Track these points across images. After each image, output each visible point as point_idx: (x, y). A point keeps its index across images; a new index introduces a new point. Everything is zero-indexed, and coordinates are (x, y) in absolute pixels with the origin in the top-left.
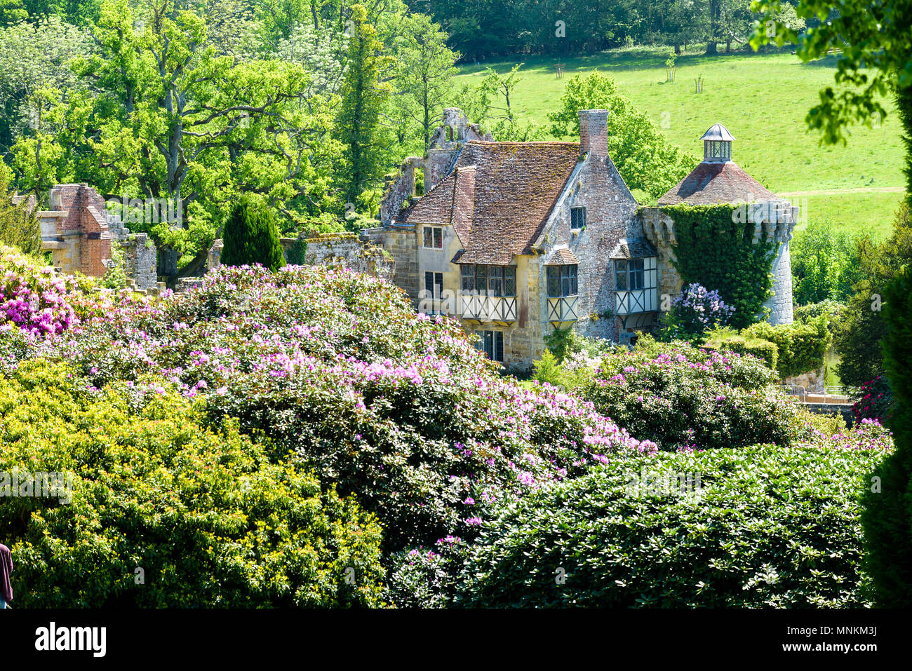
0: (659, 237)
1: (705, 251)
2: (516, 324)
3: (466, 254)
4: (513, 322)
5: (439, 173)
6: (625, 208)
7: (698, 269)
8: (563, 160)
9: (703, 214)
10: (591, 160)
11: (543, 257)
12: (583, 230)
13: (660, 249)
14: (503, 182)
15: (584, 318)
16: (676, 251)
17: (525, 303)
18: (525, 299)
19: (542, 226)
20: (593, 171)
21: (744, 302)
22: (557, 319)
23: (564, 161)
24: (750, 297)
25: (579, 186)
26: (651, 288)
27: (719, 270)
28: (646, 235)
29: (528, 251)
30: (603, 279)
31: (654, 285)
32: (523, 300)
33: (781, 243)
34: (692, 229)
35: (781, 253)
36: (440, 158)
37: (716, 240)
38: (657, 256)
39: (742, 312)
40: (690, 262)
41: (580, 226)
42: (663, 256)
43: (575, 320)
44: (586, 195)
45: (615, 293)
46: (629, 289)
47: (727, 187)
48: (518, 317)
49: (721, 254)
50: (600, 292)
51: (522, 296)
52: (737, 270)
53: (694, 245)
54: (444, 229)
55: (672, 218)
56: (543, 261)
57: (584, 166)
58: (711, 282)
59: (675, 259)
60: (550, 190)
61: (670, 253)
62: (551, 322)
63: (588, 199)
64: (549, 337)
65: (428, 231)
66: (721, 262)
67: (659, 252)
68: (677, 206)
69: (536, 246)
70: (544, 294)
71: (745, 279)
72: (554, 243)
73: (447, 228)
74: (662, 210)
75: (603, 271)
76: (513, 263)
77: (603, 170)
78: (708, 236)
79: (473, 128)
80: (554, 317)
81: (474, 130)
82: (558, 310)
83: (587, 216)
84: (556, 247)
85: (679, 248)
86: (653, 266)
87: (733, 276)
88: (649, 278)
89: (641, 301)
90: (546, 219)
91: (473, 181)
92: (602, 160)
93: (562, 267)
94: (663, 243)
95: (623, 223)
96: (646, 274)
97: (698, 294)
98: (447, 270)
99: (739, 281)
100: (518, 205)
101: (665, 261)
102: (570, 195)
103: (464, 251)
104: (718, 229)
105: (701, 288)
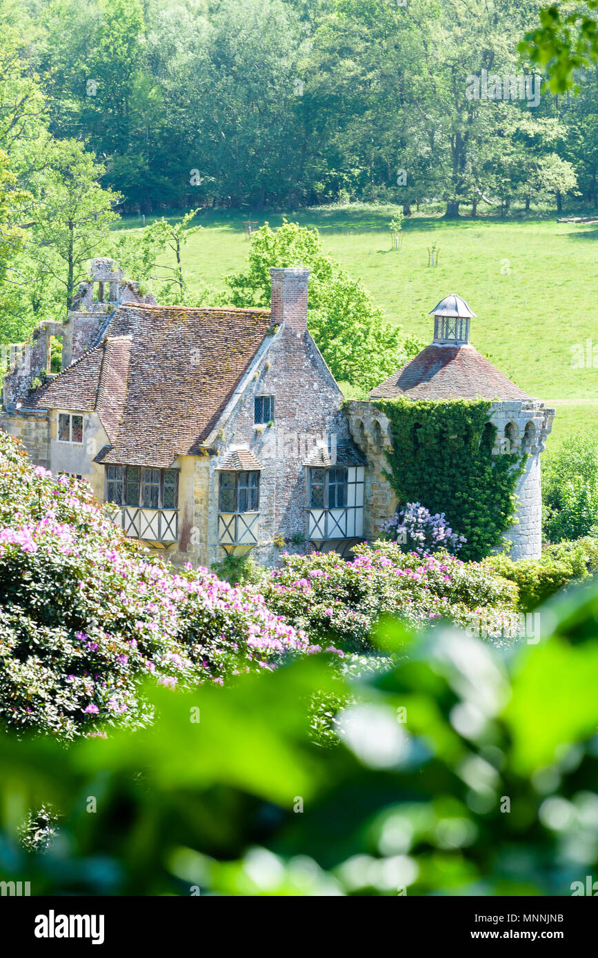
0: (370, 440)
1: (430, 462)
2: (176, 547)
3: (114, 451)
4: (172, 543)
5: (83, 344)
6: (326, 400)
7: (419, 484)
8: (248, 332)
9: (429, 412)
10: (284, 334)
11: (215, 458)
12: (269, 426)
13: (371, 456)
14: (167, 358)
15: (266, 542)
16: (391, 458)
17: (189, 519)
18: (189, 514)
19: (216, 418)
20: (287, 349)
21: (477, 530)
22: (230, 541)
23: (249, 334)
24: (486, 524)
25: (266, 368)
26: (355, 507)
27: (446, 487)
28: (352, 437)
29: (196, 451)
30: (293, 492)
31: (360, 503)
32: (186, 516)
33: (530, 455)
34: (414, 431)
35: (529, 468)
36: (86, 324)
37: (444, 448)
38: (366, 465)
39: (475, 544)
40: (409, 475)
41: (266, 420)
42: (373, 466)
43: (253, 545)
44: (275, 380)
45: (309, 512)
46: (327, 507)
47: (461, 379)
48: (179, 536)
49: (451, 465)
50: (288, 509)
51: (186, 509)
52: (470, 487)
53: (415, 452)
54: (86, 417)
55: (387, 416)
56: (214, 464)
57: (275, 341)
58: (436, 503)
59: (389, 470)
60: (229, 371)
61: (383, 463)
62: (223, 546)
63: (277, 386)
64: (219, 565)
65: (64, 419)
66: (449, 476)
67: (369, 459)
68: (394, 401)
69: (206, 444)
70: (214, 508)
71: (480, 500)
72: (231, 442)
73: (90, 417)
74: (375, 405)
75: (294, 482)
76: (174, 466)
77: (299, 349)
78: (435, 441)
79: (130, 286)
80: (227, 540)
81: (132, 289)
82: (232, 530)
83: (276, 408)
84: (234, 447)
85: (396, 455)
86: (360, 479)
87: (465, 495)
88: (354, 494)
89: (342, 524)
90: (222, 409)
91: (127, 356)
92: (299, 336)
93: (239, 473)
94: (374, 448)
95: (323, 419)
96: (351, 488)
97: (417, 518)
98: (88, 472)
99: (473, 503)
100: (186, 389)
101: (377, 472)
102: (254, 379)
103: (111, 448)
104: (447, 432)
105: (422, 510)
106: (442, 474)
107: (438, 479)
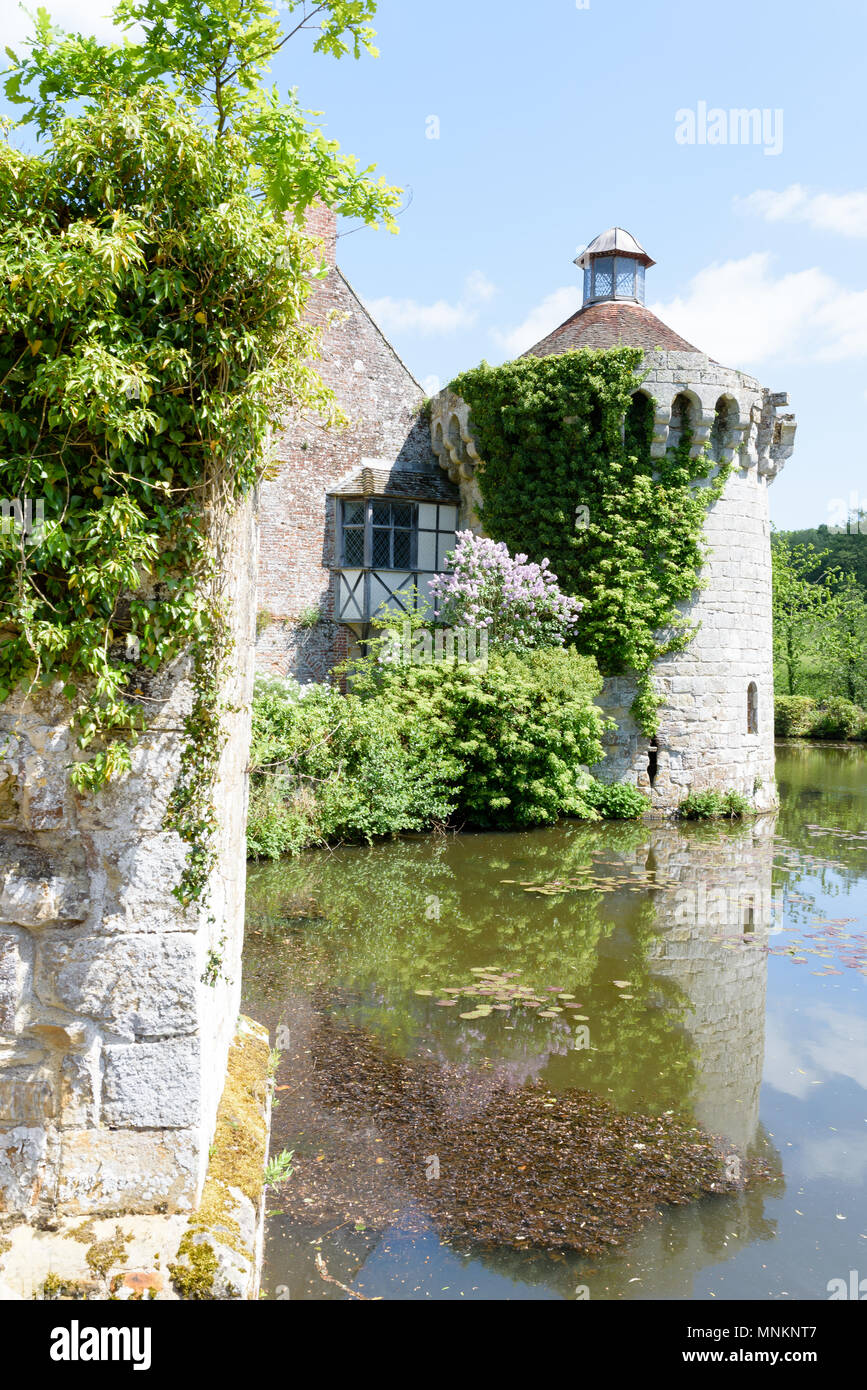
0: (453, 453)
6: (385, 392)
13: (462, 486)
26: (435, 572)
33: (735, 467)
37: (555, 441)
38: (458, 505)
42: (466, 503)
45: (342, 575)
46: (368, 563)
52: (606, 514)
55: (466, 401)
59: (482, 503)
61: (475, 493)
67: (460, 493)
74: (451, 388)
77: (317, 295)
85: (486, 471)
88: (432, 550)
94: (463, 470)
96: (424, 537)
101: (469, 510)
106: (553, 493)
107: (547, 500)
